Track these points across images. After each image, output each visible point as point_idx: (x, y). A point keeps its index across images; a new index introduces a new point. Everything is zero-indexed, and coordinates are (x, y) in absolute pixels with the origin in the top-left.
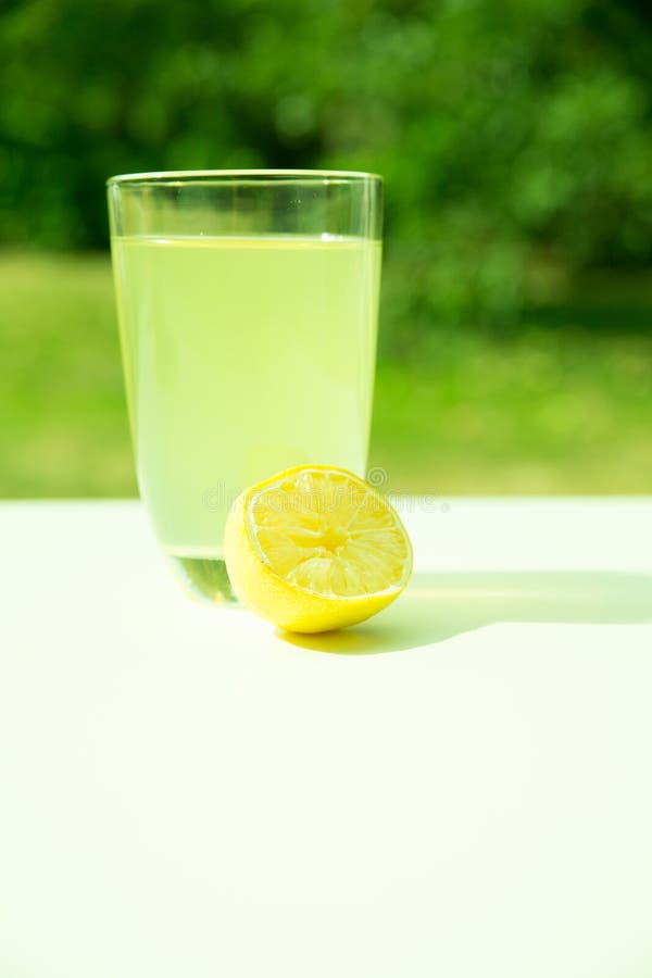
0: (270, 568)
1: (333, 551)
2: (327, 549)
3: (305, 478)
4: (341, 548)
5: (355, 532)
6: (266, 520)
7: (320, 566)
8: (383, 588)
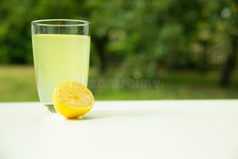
0: (61, 102)
1: (76, 99)
2: (75, 99)
3: (71, 84)
4: (78, 99)
5: (81, 96)
6: (61, 92)
7: (73, 102)
8: (87, 107)
